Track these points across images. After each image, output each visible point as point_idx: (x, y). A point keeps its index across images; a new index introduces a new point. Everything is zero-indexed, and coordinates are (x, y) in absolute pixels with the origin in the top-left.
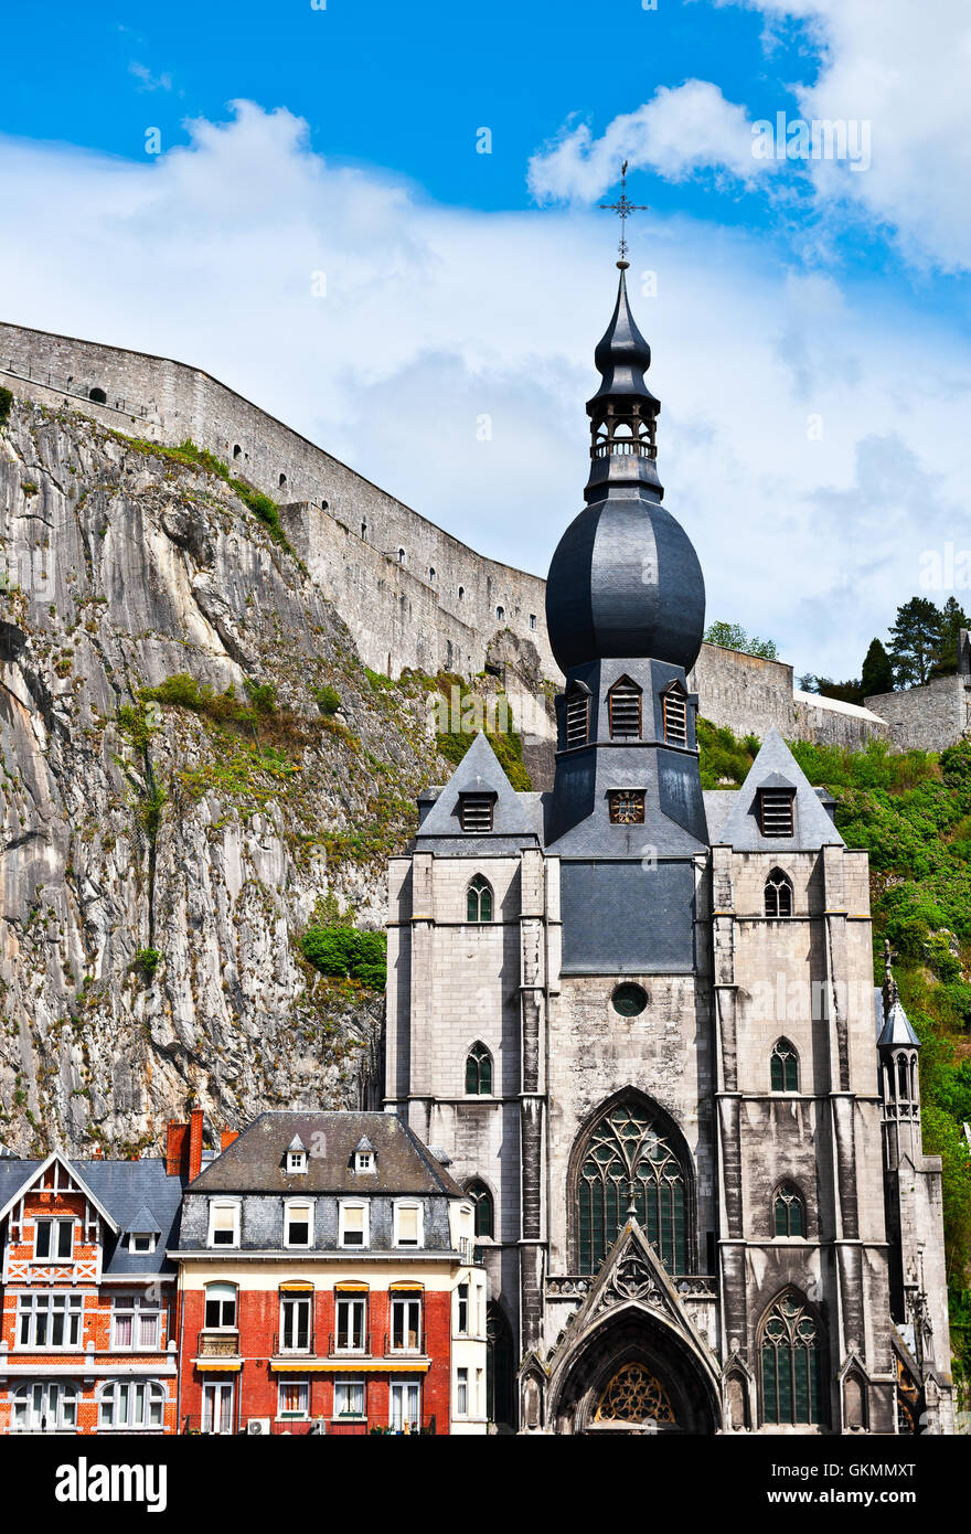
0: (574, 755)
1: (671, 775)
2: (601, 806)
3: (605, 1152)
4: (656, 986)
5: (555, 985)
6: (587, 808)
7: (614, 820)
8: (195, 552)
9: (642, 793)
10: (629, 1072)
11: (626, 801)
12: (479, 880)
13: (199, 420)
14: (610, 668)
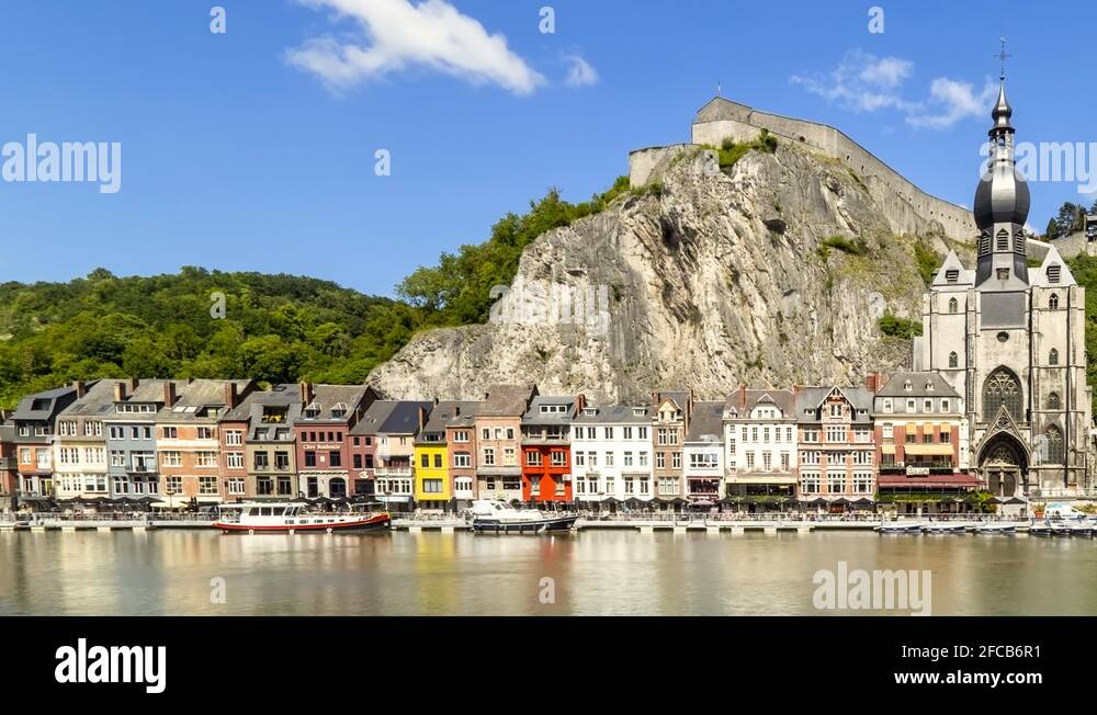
0: (985, 258)
1: (1018, 263)
2: (994, 274)
3: (994, 385)
4: (1011, 333)
5: (979, 333)
6: (989, 275)
7: (999, 278)
8: (837, 193)
9: (1008, 269)
10: (1003, 361)
11: (1002, 272)
12: (953, 299)
13: (836, 146)
14: (998, 227)
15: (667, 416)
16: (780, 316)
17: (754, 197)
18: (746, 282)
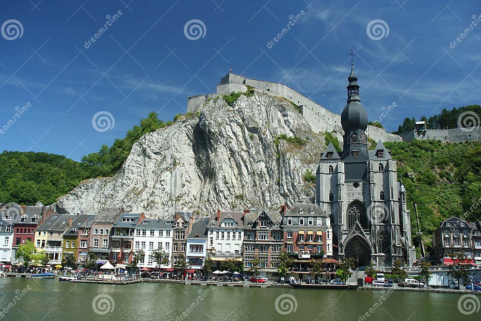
0: (347, 146)
1: (362, 148)
3: (352, 210)
4: (360, 183)
5: (344, 183)
6: (349, 154)
7: (353, 156)
10: (356, 197)
11: (355, 153)
12: (331, 166)
13: (285, 93)
15: (180, 225)
16: (254, 173)
17: (243, 117)
18: (238, 157)
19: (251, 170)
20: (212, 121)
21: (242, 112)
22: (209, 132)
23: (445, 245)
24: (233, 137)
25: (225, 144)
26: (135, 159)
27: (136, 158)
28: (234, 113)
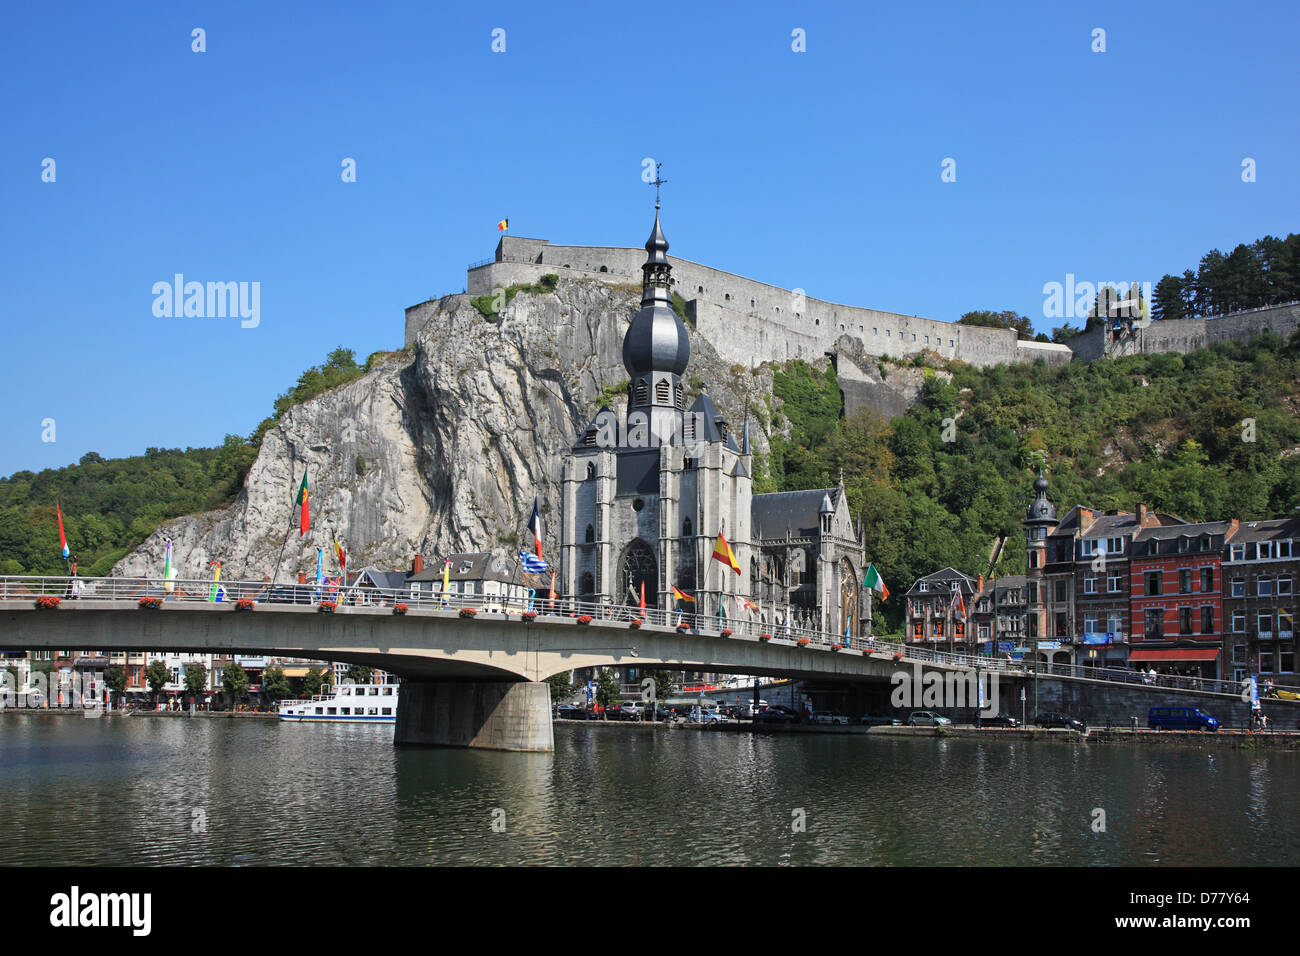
4: (646, 499)
5: (613, 501)
10: (637, 532)
12: (591, 464)
16: (544, 481)
17: (522, 346)
18: (506, 445)
19: (538, 474)
20: (443, 365)
21: (520, 335)
22: (438, 390)
23: (911, 637)
24: (496, 397)
25: (475, 416)
26: (271, 466)
27: (272, 463)
28: (500, 338)
